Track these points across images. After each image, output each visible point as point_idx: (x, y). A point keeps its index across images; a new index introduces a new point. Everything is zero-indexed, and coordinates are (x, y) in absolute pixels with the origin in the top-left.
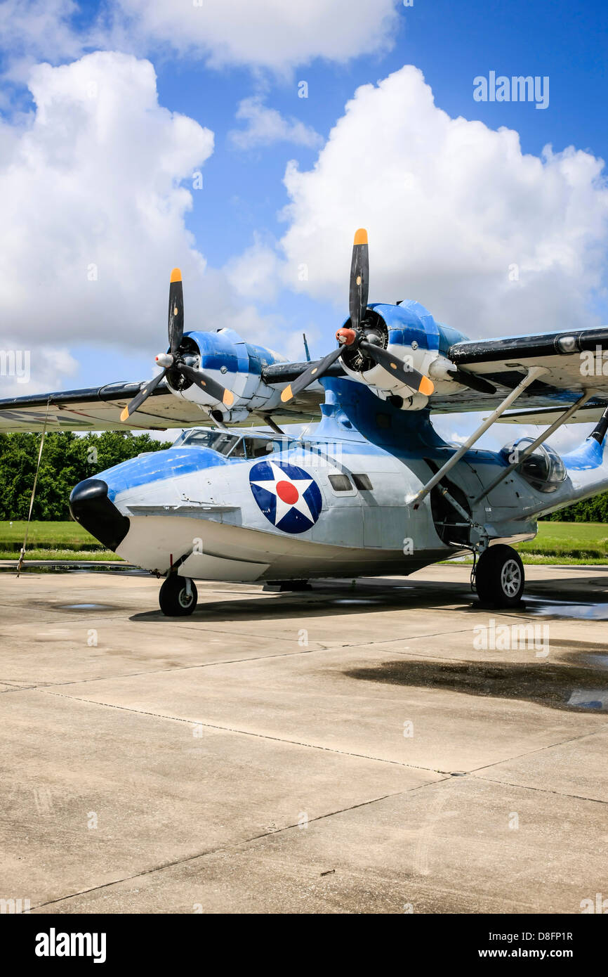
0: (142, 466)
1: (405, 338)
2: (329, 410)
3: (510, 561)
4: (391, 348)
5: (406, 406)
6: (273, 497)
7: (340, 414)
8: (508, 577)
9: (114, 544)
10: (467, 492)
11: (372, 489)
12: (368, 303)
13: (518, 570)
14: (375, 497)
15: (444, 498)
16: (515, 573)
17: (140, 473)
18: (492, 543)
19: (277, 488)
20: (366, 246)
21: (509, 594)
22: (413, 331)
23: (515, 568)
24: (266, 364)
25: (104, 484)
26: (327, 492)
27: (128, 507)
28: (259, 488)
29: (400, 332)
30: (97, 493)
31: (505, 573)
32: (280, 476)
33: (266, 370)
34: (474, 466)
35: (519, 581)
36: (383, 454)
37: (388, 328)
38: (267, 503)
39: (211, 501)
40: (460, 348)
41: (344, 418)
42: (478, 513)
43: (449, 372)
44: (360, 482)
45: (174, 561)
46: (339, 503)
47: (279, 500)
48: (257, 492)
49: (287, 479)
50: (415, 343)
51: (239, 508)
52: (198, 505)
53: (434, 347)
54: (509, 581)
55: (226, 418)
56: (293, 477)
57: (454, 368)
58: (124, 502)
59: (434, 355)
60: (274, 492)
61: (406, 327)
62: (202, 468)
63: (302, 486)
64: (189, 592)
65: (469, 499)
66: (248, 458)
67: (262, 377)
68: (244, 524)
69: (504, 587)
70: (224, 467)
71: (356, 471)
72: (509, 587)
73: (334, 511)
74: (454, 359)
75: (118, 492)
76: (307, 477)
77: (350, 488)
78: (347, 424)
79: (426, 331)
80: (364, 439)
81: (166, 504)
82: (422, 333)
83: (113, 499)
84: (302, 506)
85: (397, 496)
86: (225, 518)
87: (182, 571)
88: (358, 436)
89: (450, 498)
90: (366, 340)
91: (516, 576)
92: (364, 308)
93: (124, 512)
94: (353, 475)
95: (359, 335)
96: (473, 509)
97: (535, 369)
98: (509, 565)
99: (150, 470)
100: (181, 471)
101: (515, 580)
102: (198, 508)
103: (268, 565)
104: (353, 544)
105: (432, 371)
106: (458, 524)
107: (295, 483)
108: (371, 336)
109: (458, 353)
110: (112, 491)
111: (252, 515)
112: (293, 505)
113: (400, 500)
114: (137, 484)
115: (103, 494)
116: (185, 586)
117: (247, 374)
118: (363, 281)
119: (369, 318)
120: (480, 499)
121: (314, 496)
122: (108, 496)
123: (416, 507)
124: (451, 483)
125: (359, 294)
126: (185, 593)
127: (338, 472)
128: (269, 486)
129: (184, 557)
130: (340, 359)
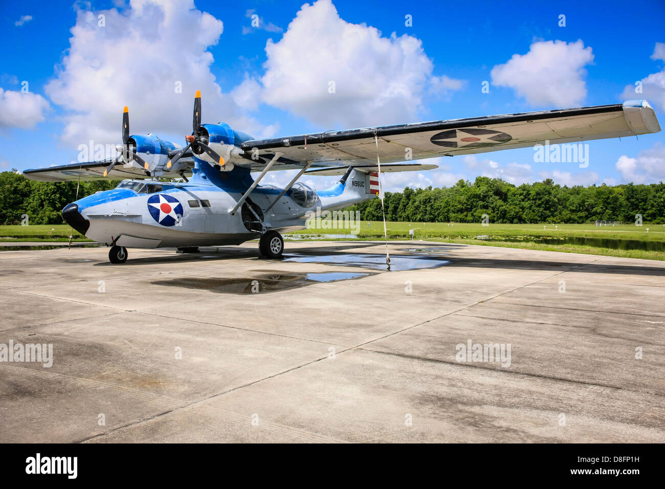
0: (96, 197)
1: (216, 140)
2: (196, 171)
3: (275, 238)
4: (210, 145)
5: (222, 169)
6: (159, 210)
7: (201, 173)
8: (274, 245)
9: (84, 232)
10: (261, 207)
11: (210, 206)
12: (201, 124)
13: (280, 242)
14: (211, 210)
15: (249, 210)
16: (278, 243)
17: (94, 200)
18: (269, 229)
19: (161, 206)
20: (200, 98)
21: (275, 252)
22: (221, 137)
23: (278, 241)
24: (170, 150)
25: (76, 205)
26: (186, 208)
27: (88, 216)
28: (151, 207)
29: (214, 137)
30: (74, 209)
31: (273, 243)
32: (163, 200)
33: (170, 153)
34: (268, 195)
35: (280, 247)
36: (219, 190)
37: (209, 135)
38: (155, 214)
39: (127, 212)
40: (246, 144)
41: (203, 175)
42: (266, 217)
43: (240, 154)
44: (205, 204)
45: (114, 240)
46: (192, 213)
47: (161, 211)
48: (150, 208)
49: (166, 202)
50: (222, 142)
51: (141, 215)
52: (121, 214)
53: (232, 144)
54: (275, 247)
55: (152, 175)
56: (169, 201)
57: (243, 152)
58: (86, 213)
59: (232, 147)
60: (159, 208)
61: (217, 135)
62: (125, 198)
63: (174, 205)
64: (122, 252)
65: (263, 211)
66: (149, 193)
67: (169, 156)
68: (143, 223)
69: (272, 249)
70: (136, 197)
71: (203, 198)
72: (275, 249)
73: (190, 216)
74: (243, 148)
75: (83, 209)
76: (177, 201)
77: (199, 206)
78: (204, 177)
79: (228, 136)
80: (212, 184)
81: (105, 214)
82: (226, 137)
83: (81, 212)
84: (173, 214)
85: (224, 209)
86: (134, 220)
87: (118, 243)
88: (210, 183)
89: (252, 210)
90: (200, 141)
91: (279, 244)
92: (199, 126)
93: (86, 218)
94: (201, 200)
95: (196, 138)
96: (264, 215)
97: (278, 153)
98: (275, 240)
99: (99, 199)
100: (113, 200)
101: (278, 246)
102: (120, 216)
103: (161, 241)
104: (199, 231)
105: (232, 154)
106: (255, 222)
107: (170, 204)
108: (203, 139)
109: (245, 146)
110: (80, 208)
111: (147, 218)
112: (169, 214)
113: (225, 211)
114: (92, 205)
115: (76, 210)
116: (120, 250)
117: (160, 155)
118: (198, 114)
119: (201, 131)
120: (268, 210)
121: (179, 210)
122: (78, 210)
123: (233, 214)
124: (254, 203)
125: (197, 120)
126: (120, 253)
127: (193, 199)
128: (157, 206)
129: (119, 237)
130: (191, 148)
